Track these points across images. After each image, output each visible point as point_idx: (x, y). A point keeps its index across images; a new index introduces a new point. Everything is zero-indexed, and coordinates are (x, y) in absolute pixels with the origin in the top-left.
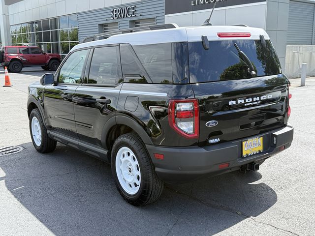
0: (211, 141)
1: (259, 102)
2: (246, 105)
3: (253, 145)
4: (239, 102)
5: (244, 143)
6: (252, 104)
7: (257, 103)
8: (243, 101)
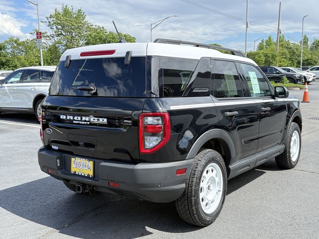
0: (53, 147)
1: (88, 123)
2: (74, 122)
3: (82, 166)
4: (68, 117)
5: (73, 159)
6: (80, 122)
7: (86, 123)
8: (72, 118)
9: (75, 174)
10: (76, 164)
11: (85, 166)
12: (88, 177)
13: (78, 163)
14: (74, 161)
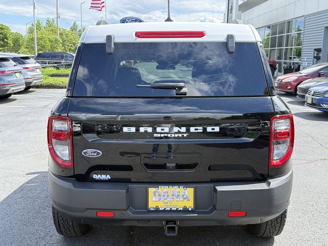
0: (95, 177)
1: (185, 135)
2: (155, 135)
3: (170, 197)
4: (142, 130)
5: (151, 190)
6: (169, 135)
7: (180, 135)
8: (150, 130)
9: (157, 210)
10: (159, 195)
11: (178, 196)
12: (185, 211)
13: (162, 194)
14: (155, 192)
